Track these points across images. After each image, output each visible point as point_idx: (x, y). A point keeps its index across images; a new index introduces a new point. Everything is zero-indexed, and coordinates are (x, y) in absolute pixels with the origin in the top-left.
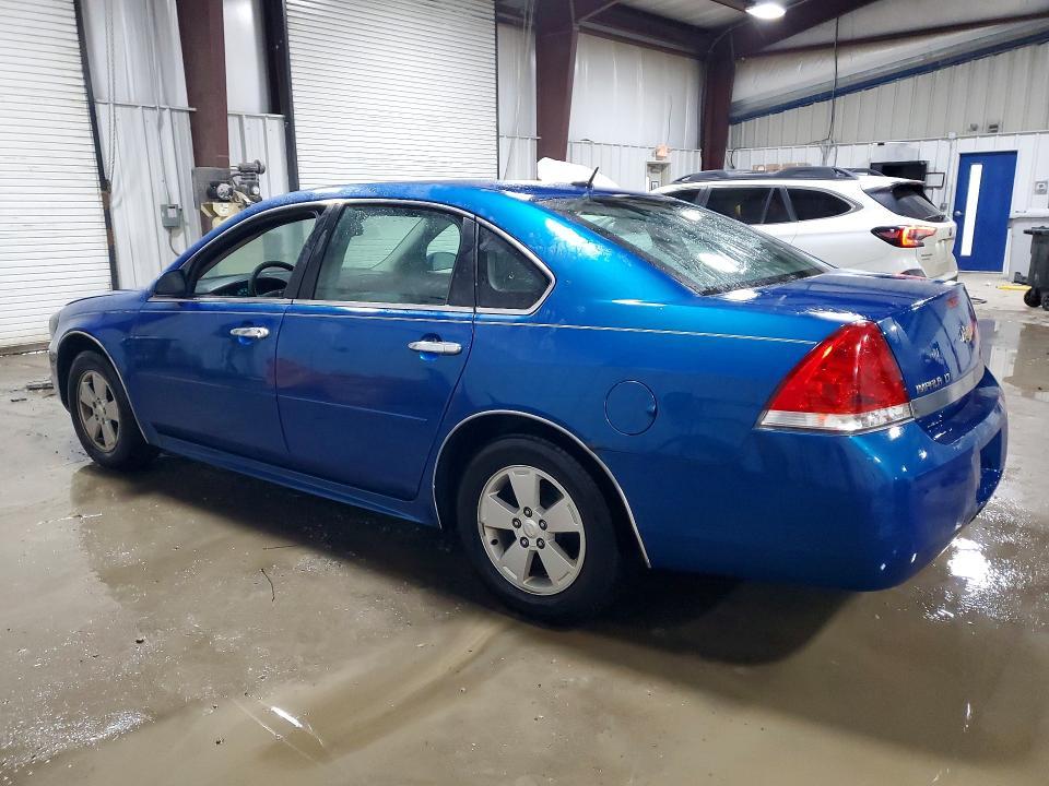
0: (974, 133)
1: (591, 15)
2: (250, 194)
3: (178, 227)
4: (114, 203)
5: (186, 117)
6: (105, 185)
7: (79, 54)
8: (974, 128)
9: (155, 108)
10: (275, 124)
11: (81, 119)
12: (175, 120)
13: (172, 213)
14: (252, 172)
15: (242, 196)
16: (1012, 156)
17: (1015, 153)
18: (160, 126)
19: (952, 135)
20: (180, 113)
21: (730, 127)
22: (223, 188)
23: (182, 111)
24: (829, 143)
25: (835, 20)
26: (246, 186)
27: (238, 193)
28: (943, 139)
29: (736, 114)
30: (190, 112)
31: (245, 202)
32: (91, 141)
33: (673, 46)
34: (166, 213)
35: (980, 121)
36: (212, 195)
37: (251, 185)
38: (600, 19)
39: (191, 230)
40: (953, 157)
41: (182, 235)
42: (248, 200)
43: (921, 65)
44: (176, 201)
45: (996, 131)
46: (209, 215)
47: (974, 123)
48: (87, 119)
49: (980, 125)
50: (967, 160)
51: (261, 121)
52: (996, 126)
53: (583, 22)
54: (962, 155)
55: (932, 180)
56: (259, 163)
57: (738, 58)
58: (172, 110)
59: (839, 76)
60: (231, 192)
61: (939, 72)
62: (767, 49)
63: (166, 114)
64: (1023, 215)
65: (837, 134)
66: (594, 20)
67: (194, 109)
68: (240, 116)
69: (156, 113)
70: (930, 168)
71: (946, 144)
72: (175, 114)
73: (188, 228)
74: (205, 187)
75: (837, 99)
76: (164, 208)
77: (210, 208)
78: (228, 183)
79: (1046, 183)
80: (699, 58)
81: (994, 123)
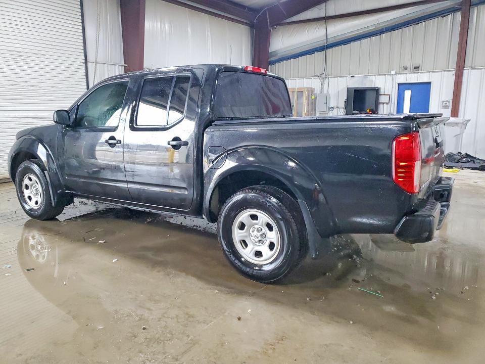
0: (406, 71)
8: (406, 68)
16: (428, 85)
17: (430, 83)
19: (393, 72)
21: (270, 66)
24: (324, 76)
25: (325, 3)
28: (388, 75)
29: (273, 59)
35: (407, 63)
40: (394, 86)
43: (374, 30)
45: (418, 70)
47: (406, 64)
49: (409, 67)
50: (402, 87)
52: (418, 68)
54: (399, 84)
55: (383, 99)
57: (272, 26)
59: (328, 37)
61: (384, 35)
65: (329, 71)
70: (382, 92)
71: (389, 77)
75: (328, 50)
79: (449, 101)
80: (252, 26)
81: (417, 65)
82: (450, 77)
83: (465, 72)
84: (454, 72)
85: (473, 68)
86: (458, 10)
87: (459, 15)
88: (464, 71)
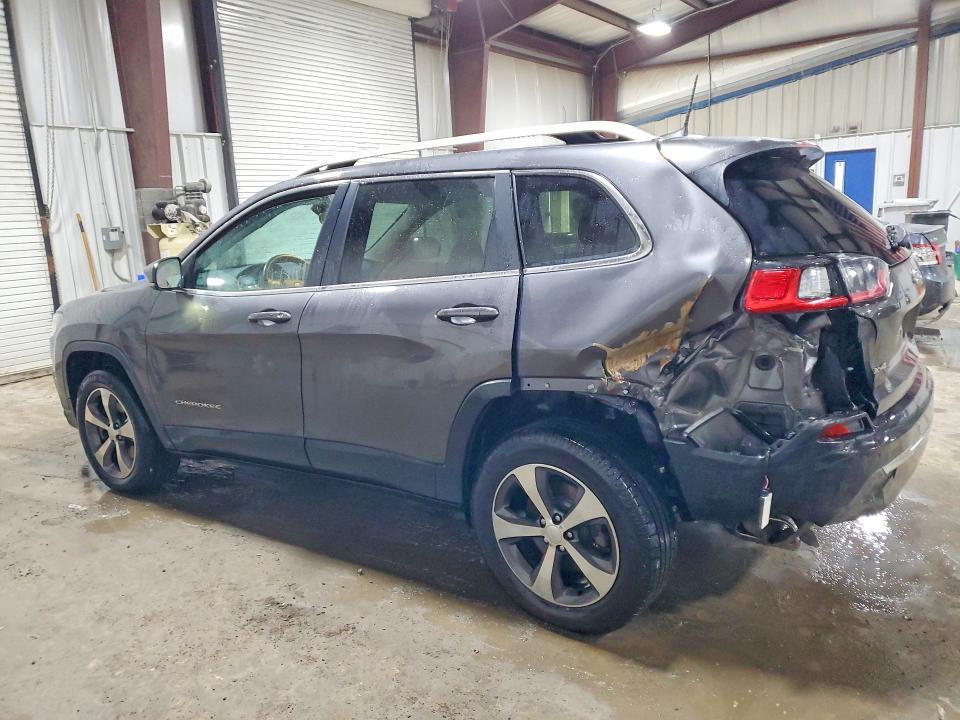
0: (836, 134)
1: (499, 34)
2: (198, 213)
3: (119, 250)
4: (53, 228)
5: (123, 138)
6: (43, 210)
7: (12, 76)
8: (836, 130)
9: (91, 130)
10: (212, 142)
11: (16, 143)
12: (113, 141)
13: (114, 236)
14: (197, 192)
15: (189, 216)
16: (871, 153)
17: (874, 150)
18: (97, 148)
19: (817, 137)
20: (118, 135)
22: (170, 209)
23: (119, 132)
25: (706, 37)
26: (192, 206)
27: (185, 213)
30: (128, 133)
31: (194, 222)
32: (27, 166)
33: (565, 62)
34: (108, 237)
35: (840, 122)
36: (159, 216)
37: (198, 205)
38: (506, 38)
39: (133, 252)
41: (125, 257)
42: (197, 221)
43: (785, 75)
44: (117, 224)
45: (856, 132)
46: (155, 236)
47: (836, 123)
48: (23, 143)
49: (842, 127)
50: (832, 157)
51: (198, 140)
52: (855, 128)
53: (492, 41)
54: (827, 154)
56: (204, 182)
57: (620, 72)
58: (108, 131)
59: (713, 87)
60: (179, 213)
61: (802, 81)
62: (646, 63)
63: (104, 135)
64: (892, 205)
66: (500, 39)
67: (132, 130)
68: (178, 136)
69: (93, 135)
72: (113, 135)
73: (130, 250)
74: (150, 208)
76: (105, 232)
77: (158, 230)
78: (176, 203)
79: (903, 176)
80: (586, 73)
81: (853, 125)
82: (905, 140)
83: (926, 133)
84: (910, 133)
85: (937, 126)
86: (912, 44)
87: (914, 49)
88: (925, 131)
